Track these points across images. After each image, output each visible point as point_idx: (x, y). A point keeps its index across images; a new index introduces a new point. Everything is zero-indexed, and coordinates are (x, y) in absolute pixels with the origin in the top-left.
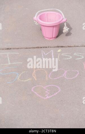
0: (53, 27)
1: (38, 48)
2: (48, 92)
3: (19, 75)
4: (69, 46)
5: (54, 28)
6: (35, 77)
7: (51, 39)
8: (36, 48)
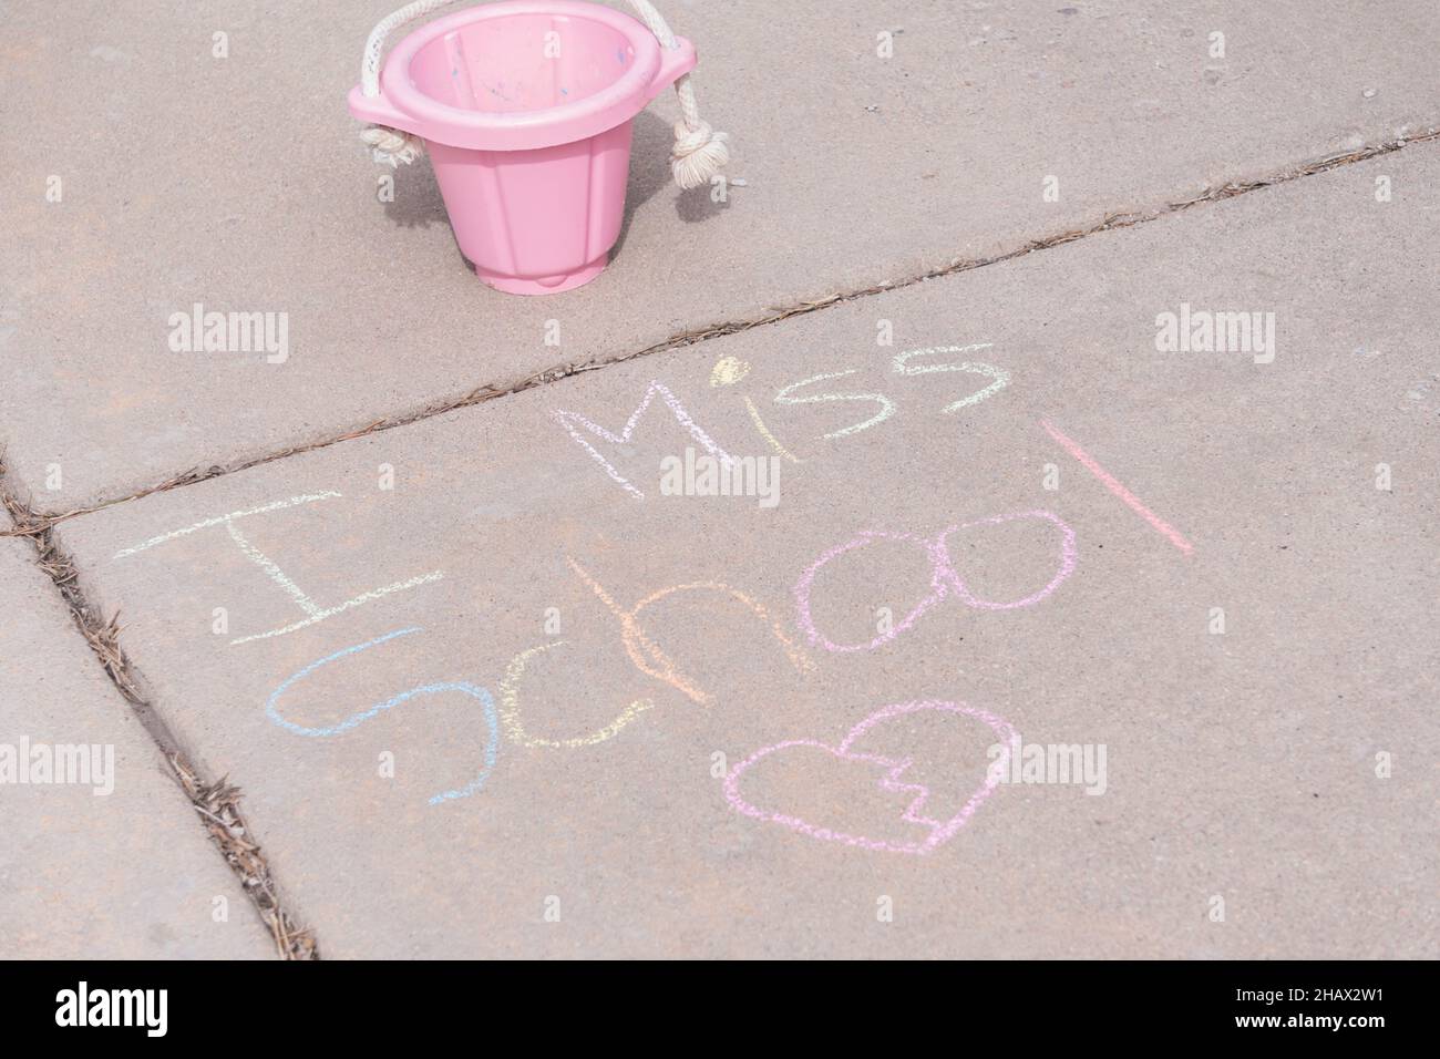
0: (592, 153)
1: (492, 392)
2: (906, 776)
3: (497, 700)
4: (789, 302)
5: (600, 160)
6: (670, 676)
7: (573, 282)
8: (473, 399)
